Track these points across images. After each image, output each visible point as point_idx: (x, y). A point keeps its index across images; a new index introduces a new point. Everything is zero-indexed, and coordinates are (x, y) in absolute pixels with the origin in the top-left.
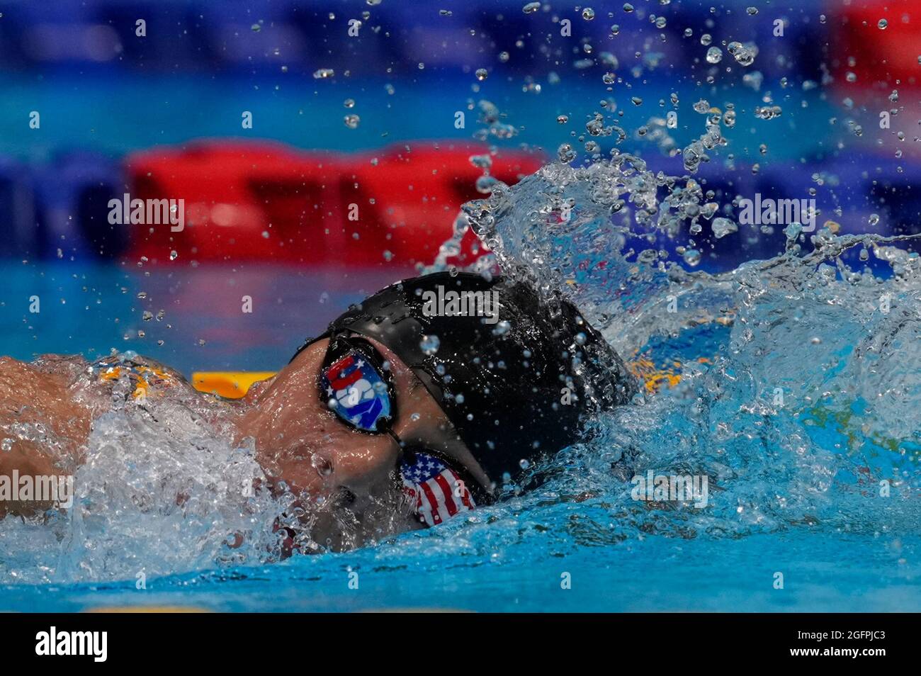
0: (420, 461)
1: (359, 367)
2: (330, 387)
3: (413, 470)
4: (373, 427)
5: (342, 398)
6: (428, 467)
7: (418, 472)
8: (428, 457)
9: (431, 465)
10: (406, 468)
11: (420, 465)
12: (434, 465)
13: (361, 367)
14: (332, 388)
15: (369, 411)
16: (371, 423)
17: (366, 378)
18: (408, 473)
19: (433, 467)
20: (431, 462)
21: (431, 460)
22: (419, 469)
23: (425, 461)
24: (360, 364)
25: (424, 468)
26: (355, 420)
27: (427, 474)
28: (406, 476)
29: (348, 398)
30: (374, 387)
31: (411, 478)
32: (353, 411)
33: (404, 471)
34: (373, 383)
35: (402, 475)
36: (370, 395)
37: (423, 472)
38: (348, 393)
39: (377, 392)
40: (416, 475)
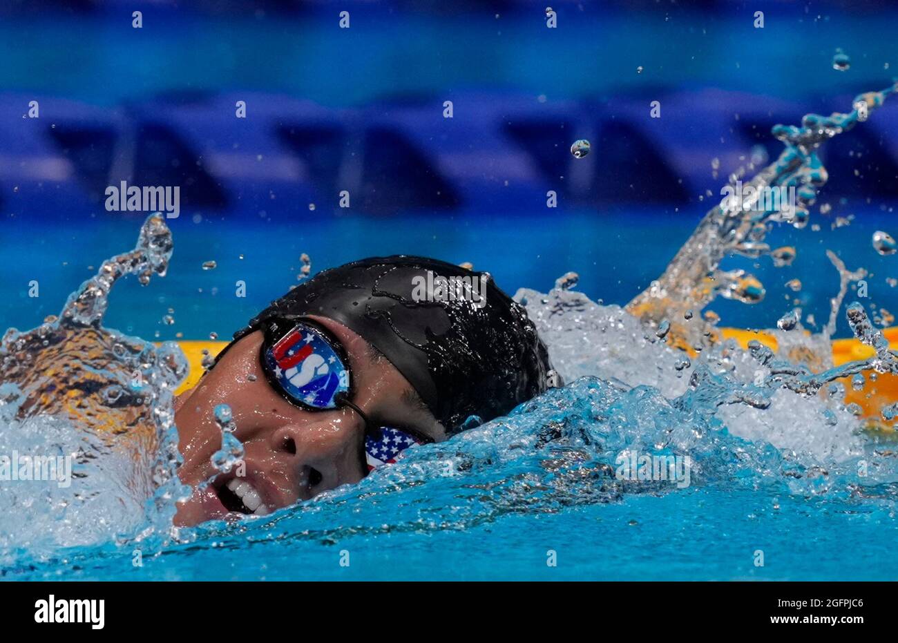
0: (386, 436)
1: (308, 342)
2: (277, 367)
3: (379, 447)
4: (331, 404)
5: (292, 377)
6: (394, 442)
7: (385, 449)
8: (394, 431)
9: (398, 440)
10: (371, 446)
11: (386, 440)
12: (401, 439)
13: (311, 342)
14: (280, 368)
15: (325, 387)
16: (328, 400)
17: (317, 352)
18: (375, 451)
19: (401, 442)
20: (398, 436)
21: (398, 434)
22: (385, 445)
23: (391, 436)
24: (309, 338)
25: (391, 444)
27: (394, 450)
28: (371, 454)
29: (300, 377)
30: (327, 361)
31: (377, 456)
32: (308, 388)
33: (369, 450)
34: (326, 357)
35: (367, 453)
36: (324, 370)
37: (390, 448)
38: (299, 371)
39: (331, 366)
40: (383, 452)
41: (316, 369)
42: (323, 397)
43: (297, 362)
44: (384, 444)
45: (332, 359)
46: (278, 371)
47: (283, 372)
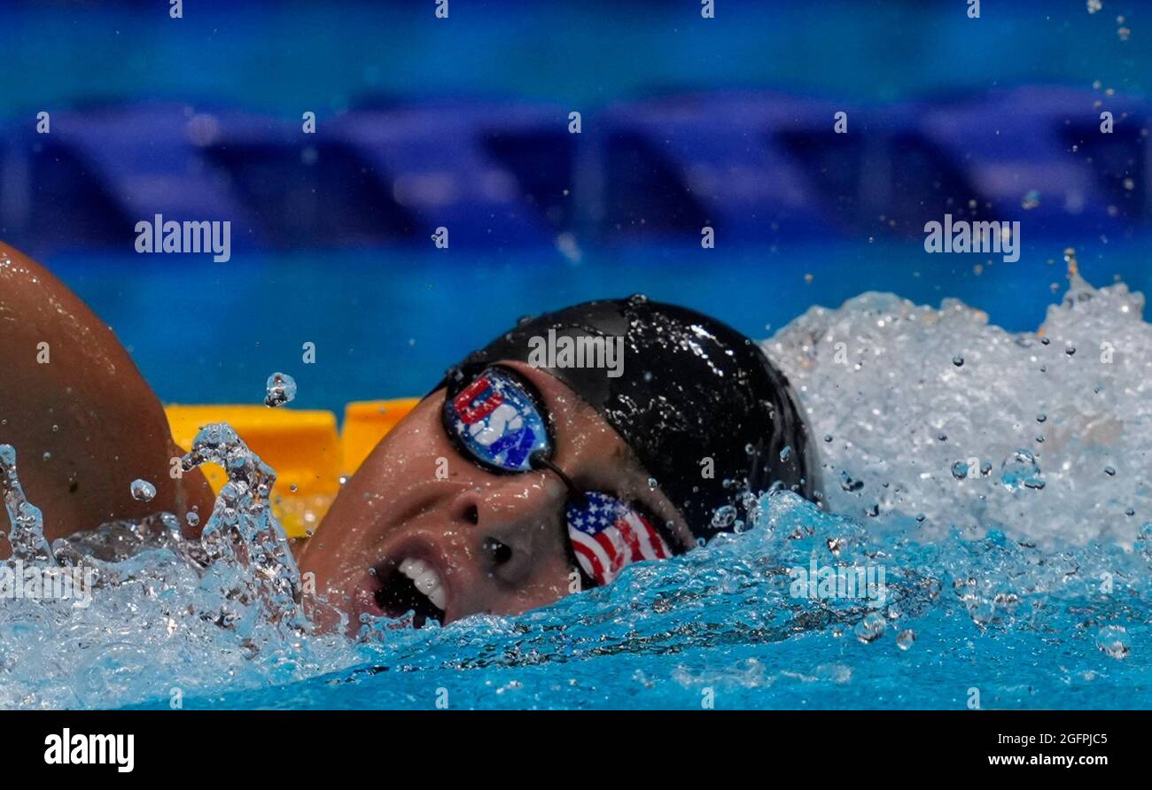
0: (593, 505)
1: (496, 391)
2: (459, 422)
3: (585, 517)
4: (525, 464)
5: (478, 434)
6: (604, 512)
8: (603, 497)
9: (607, 509)
10: (575, 516)
11: (593, 509)
12: (612, 508)
14: (463, 422)
15: (517, 445)
16: (520, 461)
17: (507, 402)
18: (579, 522)
20: (608, 504)
21: (607, 502)
22: (592, 515)
24: (498, 386)
25: (599, 514)
27: (604, 522)
28: (575, 526)
29: (486, 433)
30: (521, 414)
31: (583, 529)
32: (496, 447)
33: (572, 520)
34: (519, 409)
35: (570, 525)
36: (517, 424)
37: (598, 519)
38: (487, 425)
39: (527, 419)
40: (589, 524)
41: (507, 423)
42: (515, 456)
43: (484, 414)
44: (591, 513)
45: (527, 411)
46: (460, 427)
47: (467, 427)
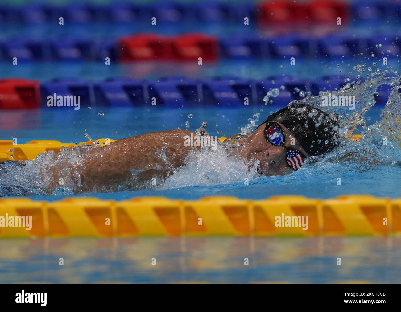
0: (291, 153)
1: (275, 129)
4: (279, 144)
7: (291, 155)
8: (293, 151)
9: (294, 153)
15: (278, 140)
17: (276, 132)
18: (289, 156)
21: (294, 152)
26: (274, 143)
27: (293, 156)
29: (272, 137)
30: (279, 134)
31: (289, 157)
32: (274, 140)
34: (278, 133)
35: (287, 156)
36: (278, 136)
37: (292, 155)
38: (272, 136)
39: (280, 135)
41: (276, 136)
42: (277, 143)
43: (272, 133)
45: (280, 134)
46: (267, 136)
47: (269, 136)
